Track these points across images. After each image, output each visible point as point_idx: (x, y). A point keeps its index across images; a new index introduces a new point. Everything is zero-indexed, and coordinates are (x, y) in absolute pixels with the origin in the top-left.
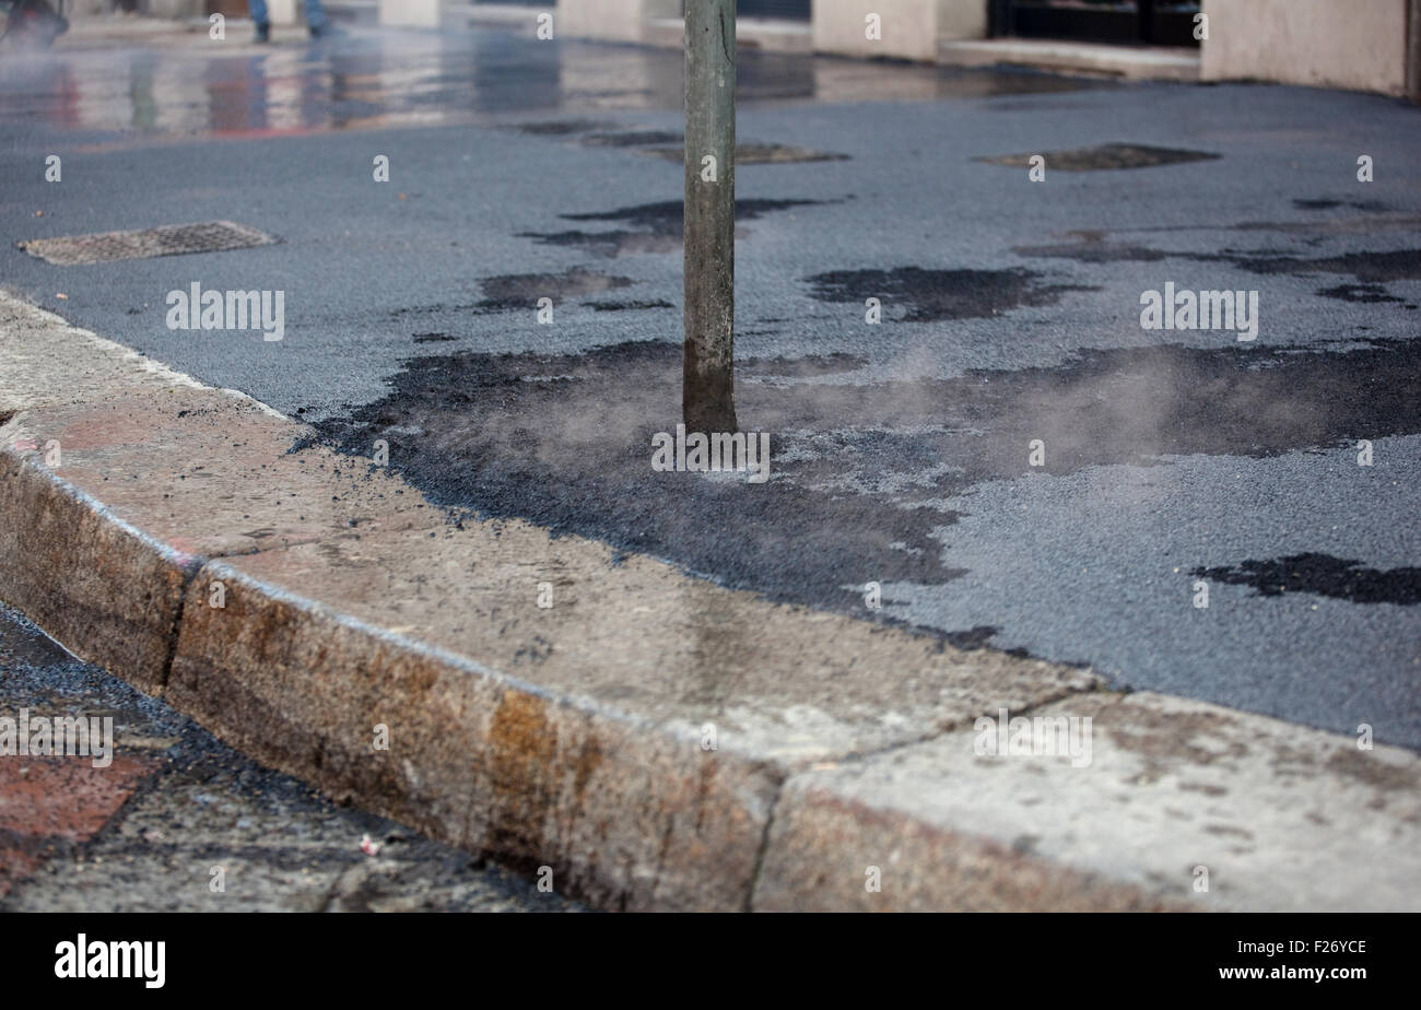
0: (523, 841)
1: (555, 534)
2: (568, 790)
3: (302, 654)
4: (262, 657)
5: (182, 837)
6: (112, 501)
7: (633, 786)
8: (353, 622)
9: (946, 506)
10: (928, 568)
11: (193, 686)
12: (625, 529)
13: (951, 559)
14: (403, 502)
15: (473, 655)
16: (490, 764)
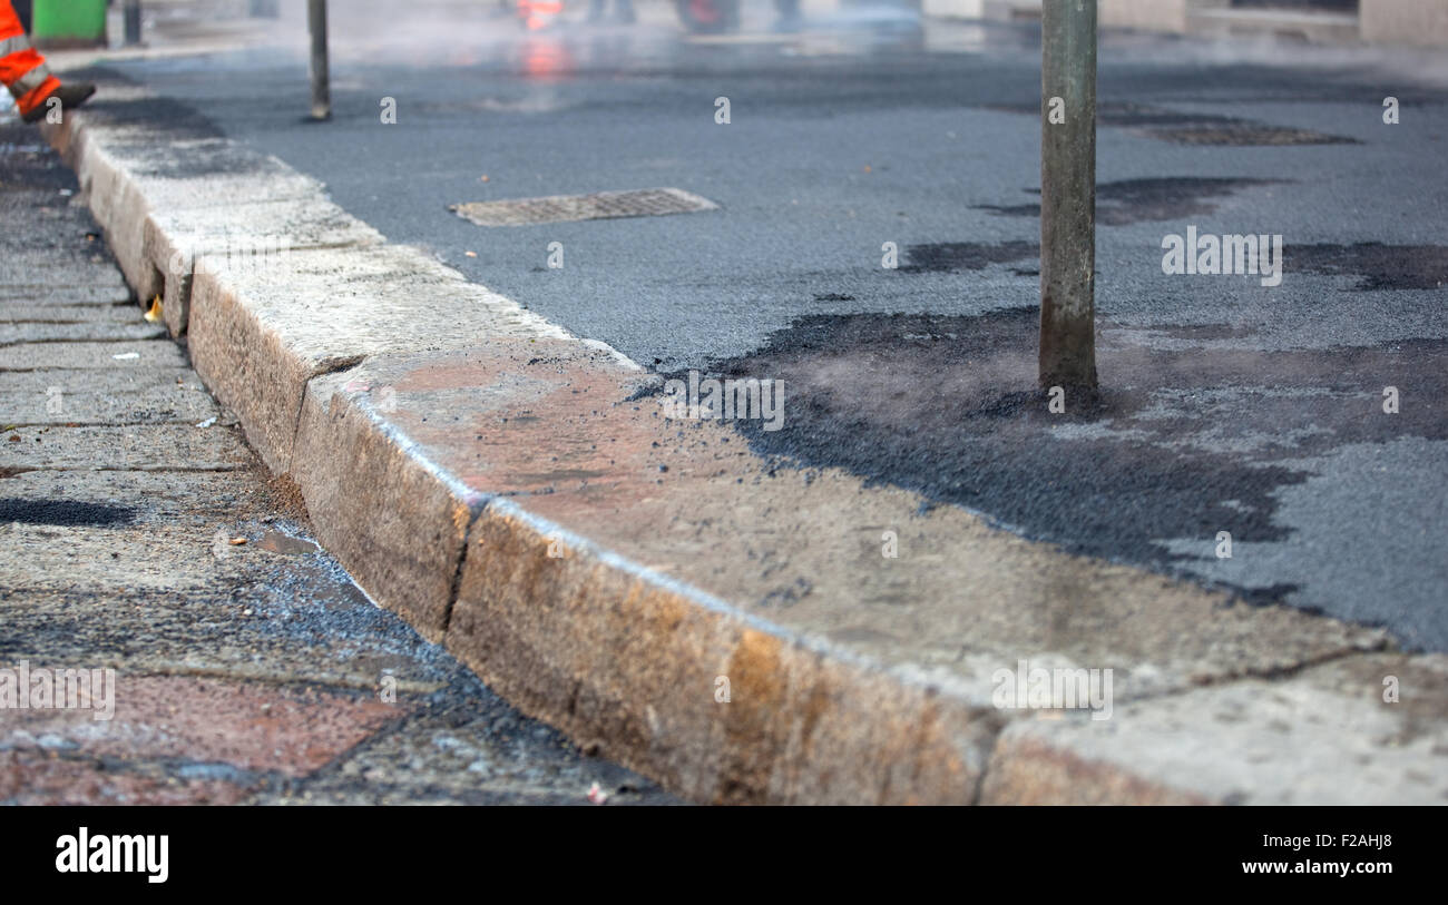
0: (750, 793)
1: (868, 484)
2: (795, 738)
3: (565, 594)
4: (530, 597)
5: (403, 777)
6: (424, 441)
7: (854, 734)
8: (613, 559)
9: (1295, 465)
10: (1257, 529)
11: (470, 630)
12: (945, 479)
13: (1282, 517)
14: (725, 450)
15: (722, 594)
16: (725, 711)
